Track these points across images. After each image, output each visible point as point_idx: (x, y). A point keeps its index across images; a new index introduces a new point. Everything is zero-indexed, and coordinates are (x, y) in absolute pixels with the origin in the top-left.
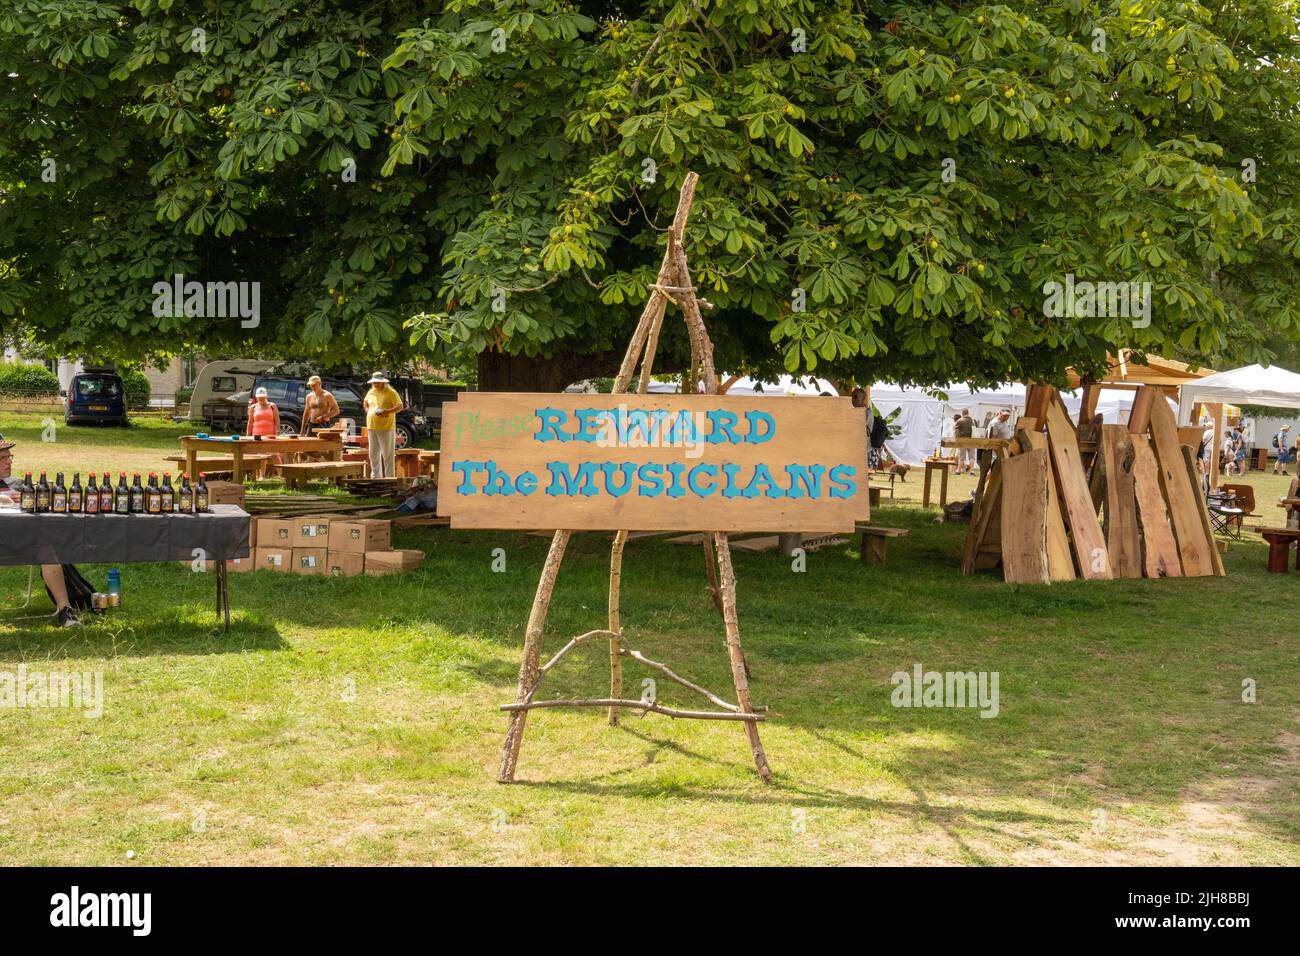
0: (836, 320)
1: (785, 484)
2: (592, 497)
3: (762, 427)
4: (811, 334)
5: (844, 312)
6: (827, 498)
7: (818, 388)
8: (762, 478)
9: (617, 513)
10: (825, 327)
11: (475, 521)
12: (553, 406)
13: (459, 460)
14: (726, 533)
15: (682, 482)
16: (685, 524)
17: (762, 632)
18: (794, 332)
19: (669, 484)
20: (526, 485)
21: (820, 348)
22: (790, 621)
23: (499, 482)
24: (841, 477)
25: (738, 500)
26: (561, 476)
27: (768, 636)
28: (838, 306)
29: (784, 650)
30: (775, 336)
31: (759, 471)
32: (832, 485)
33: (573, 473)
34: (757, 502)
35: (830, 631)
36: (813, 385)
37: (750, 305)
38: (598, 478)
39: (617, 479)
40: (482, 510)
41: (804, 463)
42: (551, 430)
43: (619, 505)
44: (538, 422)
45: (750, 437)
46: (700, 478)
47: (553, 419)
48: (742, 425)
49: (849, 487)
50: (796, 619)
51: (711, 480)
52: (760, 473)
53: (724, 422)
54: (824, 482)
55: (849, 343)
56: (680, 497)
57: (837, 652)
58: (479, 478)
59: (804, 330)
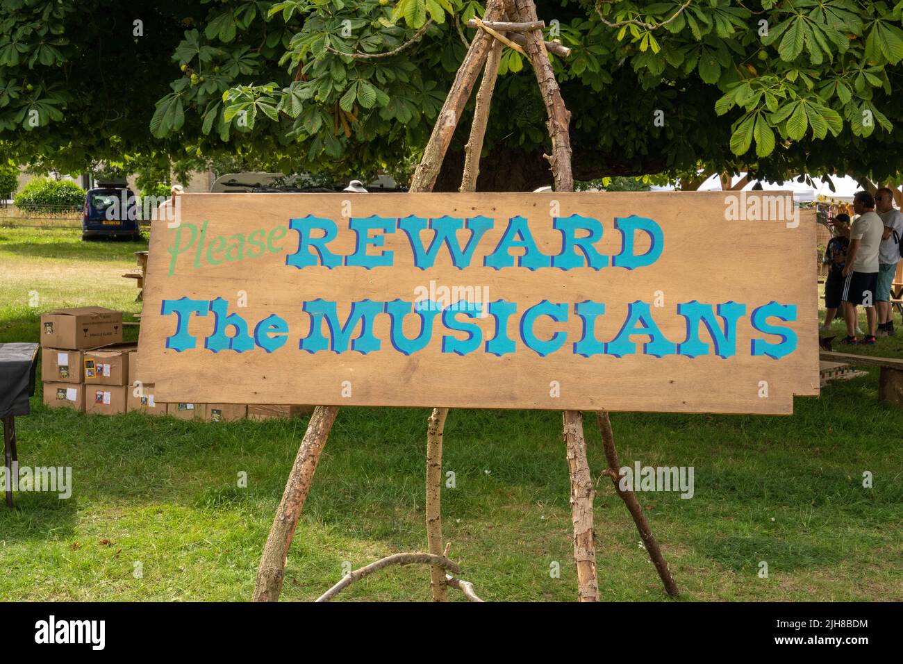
0: (810, 85)
1: (676, 333)
2: (371, 354)
3: (641, 242)
4: (771, 104)
5: (824, 77)
6: (746, 358)
7: (832, 188)
8: (639, 325)
9: (408, 380)
10: (794, 95)
11: (190, 392)
12: (318, 213)
13: (171, 296)
14: (579, 412)
15: (512, 332)
16: (513, 398)
17: (715, 515)
18: (747, 101)
19: (489, 335)
20: (271, 335)
21: (782, 124)
22: (760, 496)
23: (230, 331)
24: (772, 322)
25: (599, 360)
26: (324, 324)
27: (720, 522)
28: (817, 67)
29: (737, 546)
30: (722, 107)
31: (636, 313)
32: (757, 336)
33: (342, 316)
34: (630, 362)
35: (809, 515)
36: (827, 184)
37: (696, 69)
38: (380, 324)
39: (410, 328)
40: (201, 375)
41: (708, 299)
42: (312, 250)
43: (413, 367)
44: (293, 237)
45: (623, 259)
46: (541, 325)
47: (316, 234)
48: (609, 240)
49: (785, 339)
50: (767, 494)
51: (557, 327)
52: (635, 315)
53: (580, 234)
54: (742, 331)
55: (827, 118)
56: (505, 355)
57: (815, 552)
58: (200, 325)
59: (763, 99)
